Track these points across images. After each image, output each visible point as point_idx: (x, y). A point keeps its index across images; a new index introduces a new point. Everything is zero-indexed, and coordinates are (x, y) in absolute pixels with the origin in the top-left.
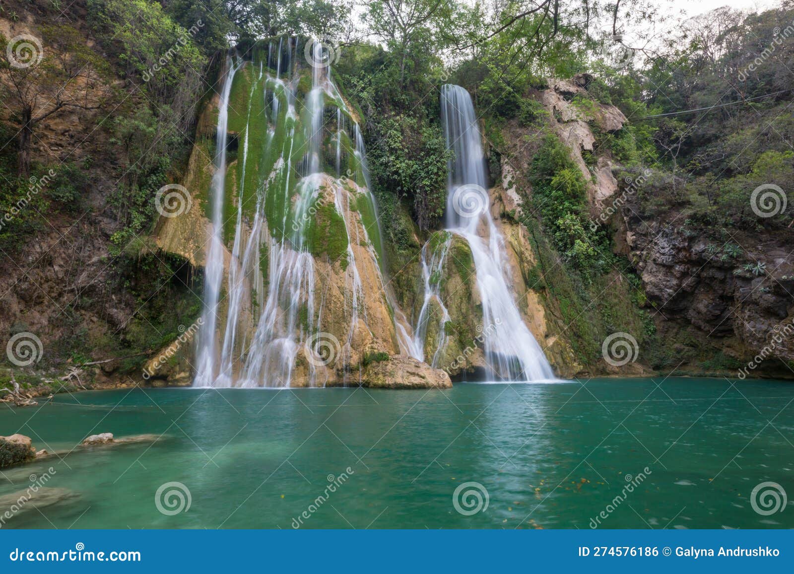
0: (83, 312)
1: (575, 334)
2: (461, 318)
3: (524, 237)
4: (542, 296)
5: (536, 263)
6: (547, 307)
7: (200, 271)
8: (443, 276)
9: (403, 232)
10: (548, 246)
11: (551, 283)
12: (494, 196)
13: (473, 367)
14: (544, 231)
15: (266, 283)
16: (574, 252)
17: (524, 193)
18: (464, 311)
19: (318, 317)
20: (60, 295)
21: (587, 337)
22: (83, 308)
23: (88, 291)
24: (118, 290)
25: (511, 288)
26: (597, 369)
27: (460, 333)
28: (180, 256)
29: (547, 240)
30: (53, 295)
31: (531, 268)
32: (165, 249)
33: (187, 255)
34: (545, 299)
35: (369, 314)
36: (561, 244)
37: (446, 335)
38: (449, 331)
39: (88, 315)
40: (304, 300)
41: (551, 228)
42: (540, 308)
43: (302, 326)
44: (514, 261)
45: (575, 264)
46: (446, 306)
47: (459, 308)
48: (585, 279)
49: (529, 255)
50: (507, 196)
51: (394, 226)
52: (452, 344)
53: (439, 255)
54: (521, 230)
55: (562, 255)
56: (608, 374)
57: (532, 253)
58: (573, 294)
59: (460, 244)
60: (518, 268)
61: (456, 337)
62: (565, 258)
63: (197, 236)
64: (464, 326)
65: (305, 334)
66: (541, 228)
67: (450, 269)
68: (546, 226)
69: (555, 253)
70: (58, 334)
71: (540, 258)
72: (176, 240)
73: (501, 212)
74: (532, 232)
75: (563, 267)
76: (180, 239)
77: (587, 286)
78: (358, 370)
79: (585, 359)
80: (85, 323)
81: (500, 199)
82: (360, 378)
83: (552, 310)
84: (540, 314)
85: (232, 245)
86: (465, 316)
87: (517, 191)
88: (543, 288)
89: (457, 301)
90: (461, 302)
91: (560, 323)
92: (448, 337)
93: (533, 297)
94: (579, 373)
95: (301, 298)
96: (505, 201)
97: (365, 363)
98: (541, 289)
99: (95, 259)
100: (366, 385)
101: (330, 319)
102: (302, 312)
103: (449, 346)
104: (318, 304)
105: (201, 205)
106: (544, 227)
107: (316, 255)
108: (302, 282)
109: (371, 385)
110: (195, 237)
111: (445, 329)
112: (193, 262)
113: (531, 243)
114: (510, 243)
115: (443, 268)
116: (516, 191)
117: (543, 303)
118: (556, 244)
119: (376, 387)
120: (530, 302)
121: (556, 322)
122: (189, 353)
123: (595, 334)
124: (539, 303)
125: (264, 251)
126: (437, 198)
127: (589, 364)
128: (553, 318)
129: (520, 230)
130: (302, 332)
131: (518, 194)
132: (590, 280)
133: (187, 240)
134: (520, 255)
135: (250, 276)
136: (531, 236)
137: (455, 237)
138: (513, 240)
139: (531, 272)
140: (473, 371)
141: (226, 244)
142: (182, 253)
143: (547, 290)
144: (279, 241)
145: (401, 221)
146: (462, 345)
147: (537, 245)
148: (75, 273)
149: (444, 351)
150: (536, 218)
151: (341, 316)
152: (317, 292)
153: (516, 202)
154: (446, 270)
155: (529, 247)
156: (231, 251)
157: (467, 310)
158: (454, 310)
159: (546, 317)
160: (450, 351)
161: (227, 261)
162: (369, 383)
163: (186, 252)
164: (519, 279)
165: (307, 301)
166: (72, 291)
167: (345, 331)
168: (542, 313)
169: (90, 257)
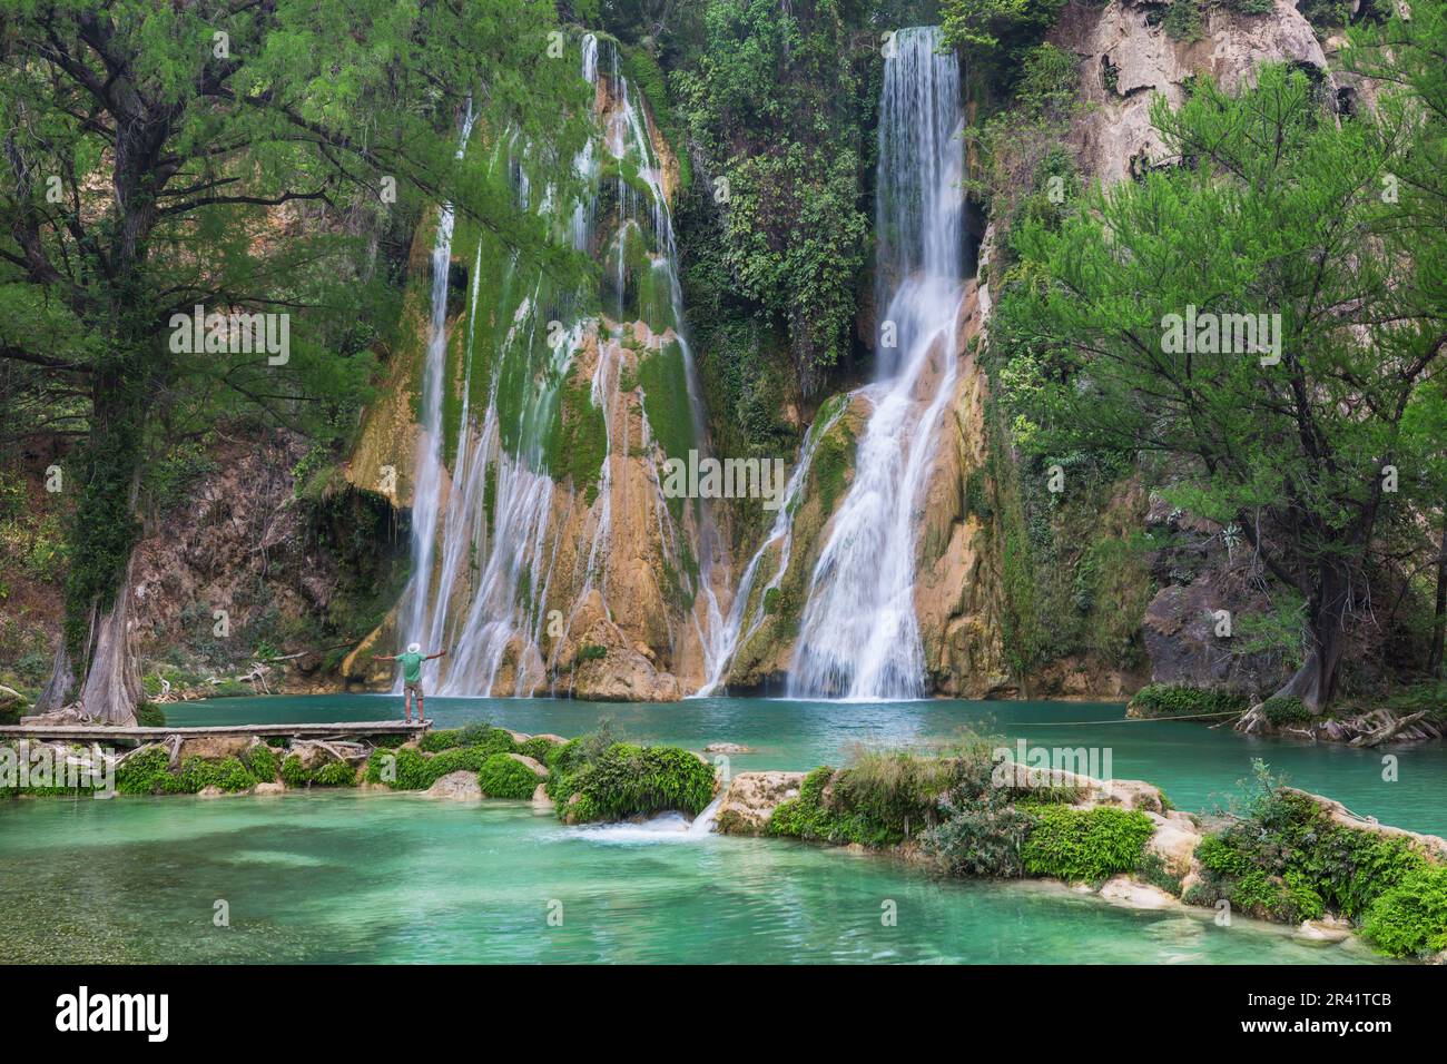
0: (274, 584)
7: (406, 515)
20: (246, 559)
22: (273, 578)
23: (276, 552)
24: (311, 549)
28: (378, 494)
30: (237, 560)
32: (358, 485)
33: (386, 491)
35: (610, 581)
39: (280, 588)
63: (402, 457)
67: (810, 484)
70: (246, 616)
72: (372, 467)
76: (377, 467)
80: (275, 601)
99: (283, 504)
105: (410, 401)
107: (558, 479)
110: (401, 459)
112: (395, 501)
114: (956, 413)
122: (392, 642)
125: (491, 476)
133: (388, 466)
142: (380, 489)
144: (513, 458)
148: (260, 527)
154: (806, 484)
163: (385, 487)
166: (259, 553)
169: (279, 499)
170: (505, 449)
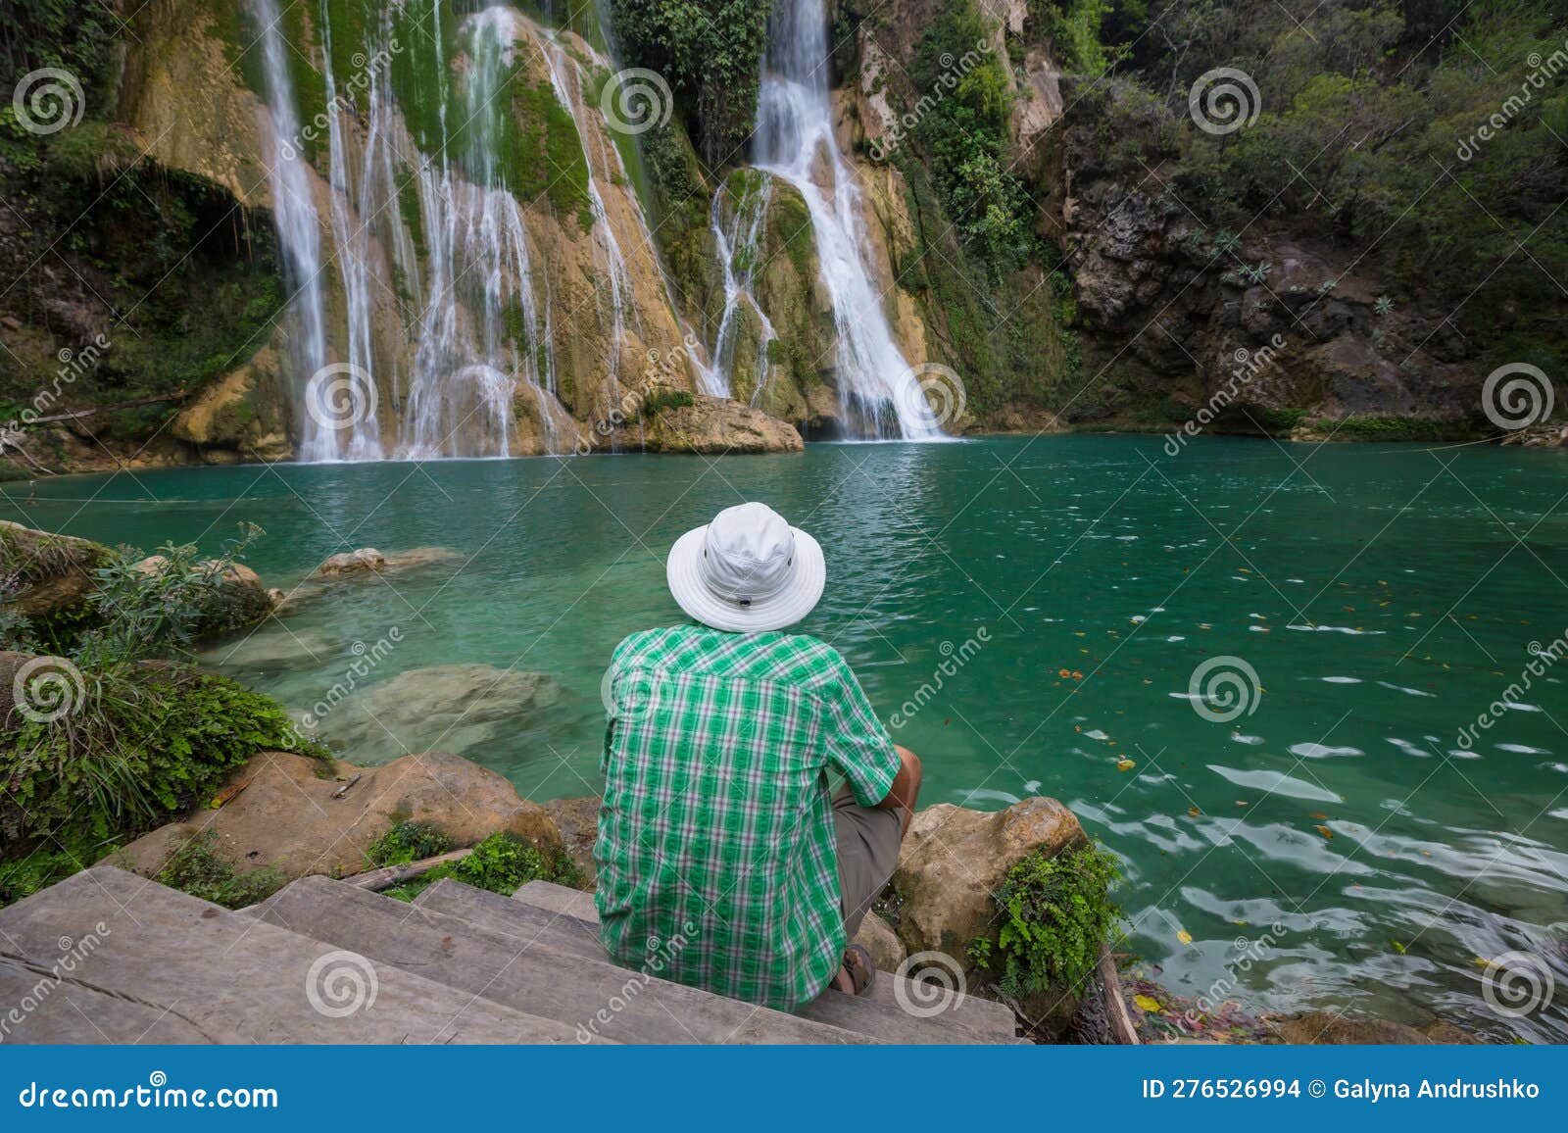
1: (968, 366)
2: (795, 333)
3: (897, 193)
4: (921, 301)
5: (914, 242)
6: (928, 321)
7: (264, 219)
8: (759, 255)
9: (679, 163)
10: (939, 212)
11: (937, 280)
12: (841, 107)
13: (819, 417)
14: (933, 185)
15: (422, 253)
16: (981, 226)
17: (901, 105)
18: (799, 322)
19: (544, 324)
21: (986, 372)
25: (875, 284)
26: (995, 422)
27: (795, 361)
28: (206, 181)
29: (937, 202)
31: (907, 251)
32: (164, 160)
33: (222, 179)
34: (925, 307)
35: (645, 322)
36: (960, 210)
37: (770, 363)
38: (776, 354)
40: (511, 292)
41: (946, 179)
42: (917, 321)
43: (513, 342)
44: (879, 237)
45: (980, 249)
46: (768, 313)
47: (791, 316)
48: (992, 275)
49: (905, 226)
50: (868, 108)
51: (661, 149)
52: (782, 378)
53: (748, 214)
54: (892, 180)
55: (960, 232)
56: (1008, 429)
57: (910, 224)
58: (971, 300)
59: (789, 197)
60: (884, 250)
61: (789, 367)
62: (965, 236)
63: (238, 134)
64: (802, 350)
65: (522, 357)
66: (929, 178)
67: (772, 246)
68: (938, 175)
69: (949, 227)
71: (923, 233)
72: (186, 139)
73: (856, 140)
74: (912, 184)
75: (959, 252)
76: (195, 140)
77: (994, 286)
78: (637, 423)
79: (979, 405)
81: (854, 113)
82: (643, 436)
83: (936, 325)
84: (918, 331)
85: (326, 164)
86: (802, 331)
87: (890, 99)
88: (923, 288)
89: (788, 304)
90: (794, 306)
91: (947, 348)
92: (775, 368)
93: (906, 303)
94: (970, 427)
95: (504, 287)
96: (865, 119)
97: (648, 410)
98: (918, 289)
100: (654, 449)
101: (572, 327)
102: (512, 315)
103: (778, 383)
104: (543, 299)
106: (933, 176)
107: (524, 197)
108: (503, 254)
109: (665, 448)
111: (770, 354)
112: (241, 196)
113: (908, 204)
114: (872, 201)
115: (759, 240)
116: (887, 100)
117: (922, 314)
118: (951, 211)
119: (674, 451)
120: (902, 311)
121: (940, 346)
123: (997, 367)
124: (916, 313)
126: (744, 97)
127: (985, 414)
128: (937, 339)
129: (890, 180)
130: (516, 354)
131: (891, 106)
132: (1000, 278)
133: (216, 142)
134: (889, 228)
135: (381, 232)
136: (909, 191)
137: (777, 181)
138: (875, 196)
139: (905, 257)
140: (819, 424)
141: (311, 161)
142: (210, 173)
143: (930, 292)
145: (674, 140)
146: (799, 379)
147: (919, 209)
149: (771, 393)
150: (920, 157)
151: (591, 323)
152: (534, 273)
153: (885, 123)
154: (765, 245)
155: (905, 213)
156: (326, 178)
157: (805, 320)
158: (782, 319)
159: (926, 337)
160: (780, 391)
161: (320, 200)
162: (660, 446)
163: (217, 172)
164: (887, 270)
165: (517, 293)
167: (603, 354)
168: (921, 330)
170: (421, 149)
